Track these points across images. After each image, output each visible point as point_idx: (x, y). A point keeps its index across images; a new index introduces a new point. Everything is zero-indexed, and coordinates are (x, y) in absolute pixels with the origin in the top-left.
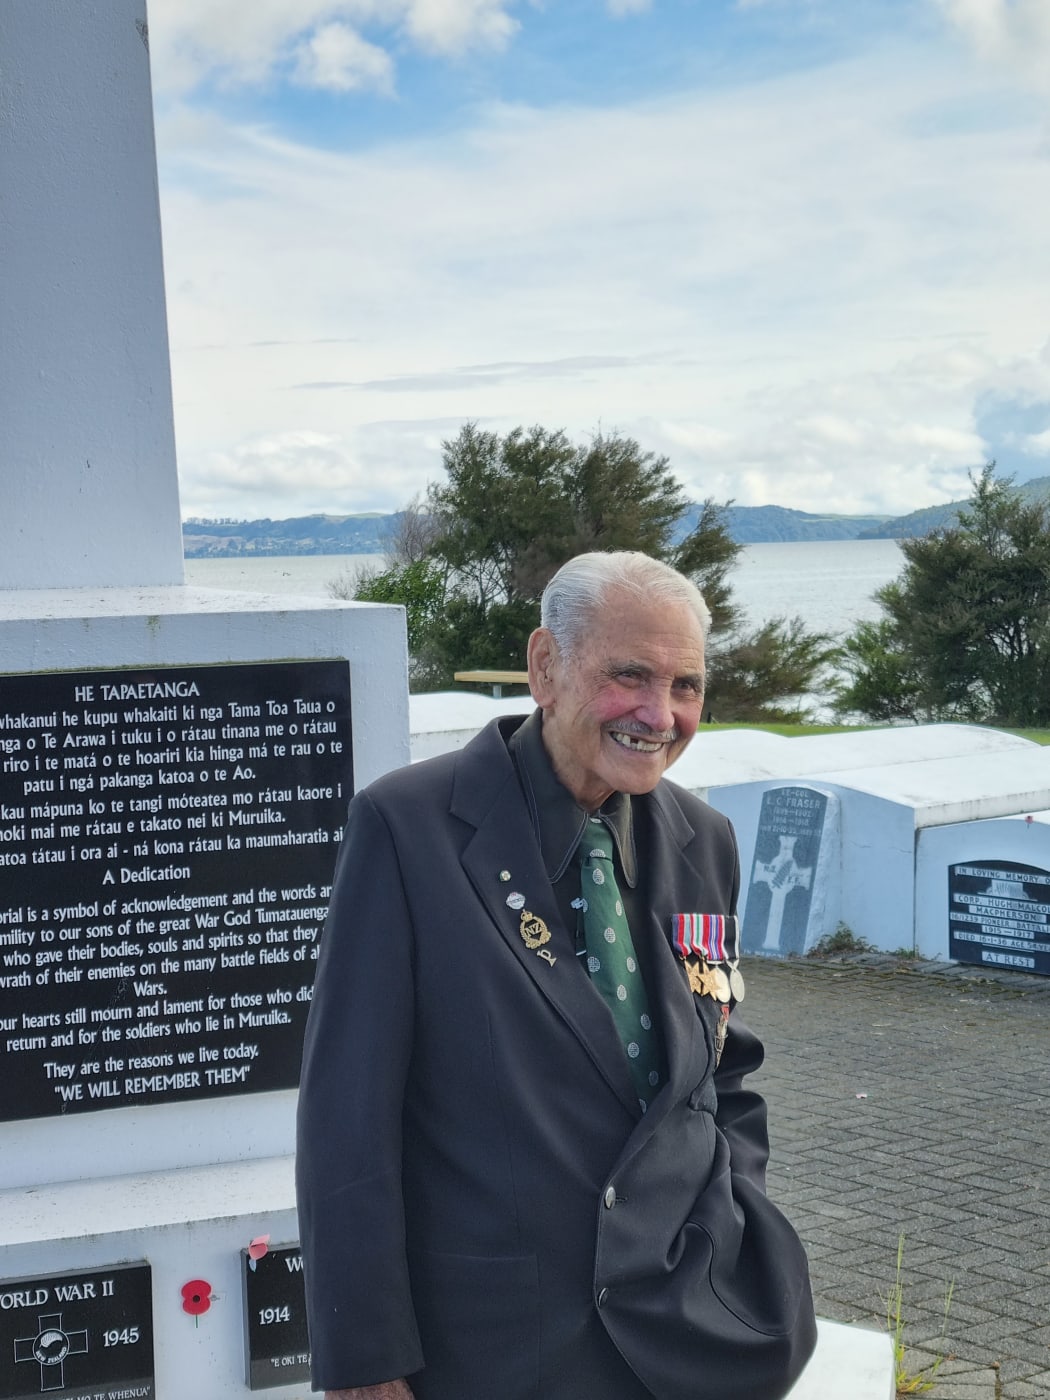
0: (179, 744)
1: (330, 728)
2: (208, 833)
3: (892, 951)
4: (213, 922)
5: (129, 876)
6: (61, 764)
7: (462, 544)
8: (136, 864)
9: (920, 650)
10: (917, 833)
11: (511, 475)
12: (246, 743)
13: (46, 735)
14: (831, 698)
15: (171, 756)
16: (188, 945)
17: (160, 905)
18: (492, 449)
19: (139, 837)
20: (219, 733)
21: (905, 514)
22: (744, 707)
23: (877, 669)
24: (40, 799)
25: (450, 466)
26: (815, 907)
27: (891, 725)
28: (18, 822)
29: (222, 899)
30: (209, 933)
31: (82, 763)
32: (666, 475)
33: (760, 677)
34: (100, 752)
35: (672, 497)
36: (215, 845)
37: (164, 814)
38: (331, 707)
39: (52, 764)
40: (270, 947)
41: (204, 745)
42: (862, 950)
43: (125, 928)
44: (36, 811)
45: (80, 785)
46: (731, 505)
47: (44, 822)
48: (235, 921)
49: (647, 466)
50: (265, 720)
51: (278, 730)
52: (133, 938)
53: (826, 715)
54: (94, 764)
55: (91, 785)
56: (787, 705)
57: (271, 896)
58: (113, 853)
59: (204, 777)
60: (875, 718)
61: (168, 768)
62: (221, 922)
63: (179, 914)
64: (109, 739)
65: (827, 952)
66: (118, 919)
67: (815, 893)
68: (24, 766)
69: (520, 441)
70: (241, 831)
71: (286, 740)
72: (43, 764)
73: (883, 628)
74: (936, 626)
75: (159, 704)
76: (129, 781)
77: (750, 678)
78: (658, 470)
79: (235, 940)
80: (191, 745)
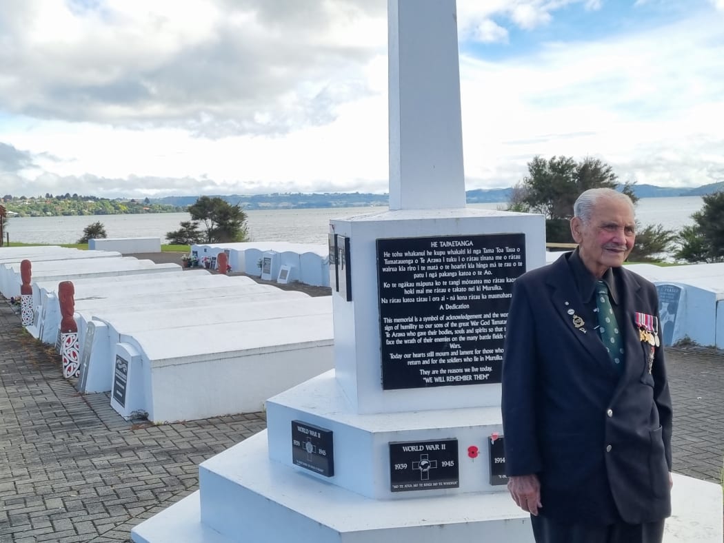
0: (466, 262)
1: (518, 257)
2: (475, 293)
3: (706, 345)
4: (477, 324)
5: (448, 307)
6: (426, 268)
7: (535, 198)
8: (451, 303)
9: (709, 236)
10: (717, 302)
11: (552, 173)
12: (489, 262)
13: (421, 258)
14: (674, 254)
15: (463, 266)
16: (468, 331)
17: (459, 317)
18: (544, 165)
19: (452, 294)
20: (479, 259)
21: (698, 187)
22: (639, 257)
23: (692, 243)
24: (419, 280)
25: (531, 171)
26: (676, 329)
27: (697, 263)
28: (412, 288)
29: (480, 316)
30: (475, 327)
31: (433, 268)
32: (610, 173)
33: (645, 246)
34: (439, 264)
35: (612, 181)
36: (478, 297)
37: (460, 286)
38: (518, 250)
39: (423, 268)
40: (496, 333)
41: (474, 263)
42: (694, 345)
43: (447, 325)
44: (418, 284)
45: (432, 275)
46: (636, 184)
47: (420, 288)
48: (484, 324)
49: (604, 170)
50: (495, 254)
51: (500, 258)
52: (450, 328)
53: (672, 260)
54: (437, 268)
55: (436, 276)
56: (655, 256)
57: (497, 316)
58: (443, 299)
59: (474, 273)
60: (690, 261)
61: (462, 270)
62: (479, 324)
63: (465, 321)
64: (442, 260)
65: (681, 345)
66: (444, 322)
67: (676, 324)
68: (414, 269)
69: (555, 161)
70: (486, 293)
71: (503, 261)
72: (420, 268)
73: (694, 228)
74: (716, 227)
75: (459, 248)
76: (449, 274)
77: (641, 246)
78: (608, 171)
79: (484, 330)
80: (470, 262)
